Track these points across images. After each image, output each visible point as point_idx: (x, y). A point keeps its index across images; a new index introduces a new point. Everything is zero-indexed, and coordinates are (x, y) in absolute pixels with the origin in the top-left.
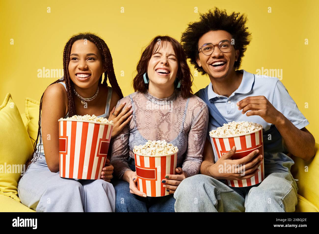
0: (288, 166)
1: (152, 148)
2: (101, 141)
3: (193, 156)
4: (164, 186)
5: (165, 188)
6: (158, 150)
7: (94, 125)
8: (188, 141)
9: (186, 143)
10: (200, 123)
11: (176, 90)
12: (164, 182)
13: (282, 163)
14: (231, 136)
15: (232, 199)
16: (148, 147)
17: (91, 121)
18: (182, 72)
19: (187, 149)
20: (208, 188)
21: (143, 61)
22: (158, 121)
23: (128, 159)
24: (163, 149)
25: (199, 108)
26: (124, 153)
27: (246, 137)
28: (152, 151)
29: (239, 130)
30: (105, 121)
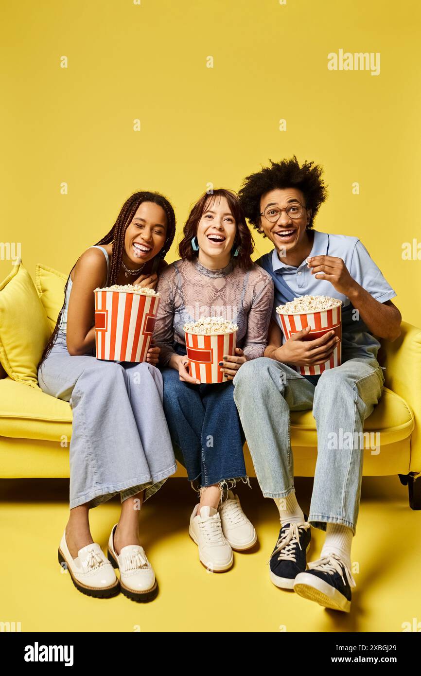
0: (373, 351)
1: (206, 326)
2: (148, 317)
3: (254, 341)
4: (221, 370)
5: (222, 372)
6: (214, 328)
7: (139, 297)
8: (248, 322)
9: (246, 325)
10: (263, 301)
11: (232, 258)
12: (221, 365)
13: (366, 348)
14: (303, 313)
15: (302, 388)
16: (202, 324)
17: (136, 292)
18: (240, 237)
19: (247, 333)
20: (273, 371)
21: (191, 222)
22: (210, 298)
23: (172, 343)
24: (219, 327)
25: (263, 282)
26: (168, 336)
27: (321, 314)
28: (207, 329)
29: (314, 305)
30: (152, 292)
